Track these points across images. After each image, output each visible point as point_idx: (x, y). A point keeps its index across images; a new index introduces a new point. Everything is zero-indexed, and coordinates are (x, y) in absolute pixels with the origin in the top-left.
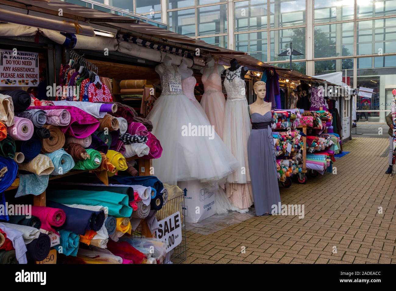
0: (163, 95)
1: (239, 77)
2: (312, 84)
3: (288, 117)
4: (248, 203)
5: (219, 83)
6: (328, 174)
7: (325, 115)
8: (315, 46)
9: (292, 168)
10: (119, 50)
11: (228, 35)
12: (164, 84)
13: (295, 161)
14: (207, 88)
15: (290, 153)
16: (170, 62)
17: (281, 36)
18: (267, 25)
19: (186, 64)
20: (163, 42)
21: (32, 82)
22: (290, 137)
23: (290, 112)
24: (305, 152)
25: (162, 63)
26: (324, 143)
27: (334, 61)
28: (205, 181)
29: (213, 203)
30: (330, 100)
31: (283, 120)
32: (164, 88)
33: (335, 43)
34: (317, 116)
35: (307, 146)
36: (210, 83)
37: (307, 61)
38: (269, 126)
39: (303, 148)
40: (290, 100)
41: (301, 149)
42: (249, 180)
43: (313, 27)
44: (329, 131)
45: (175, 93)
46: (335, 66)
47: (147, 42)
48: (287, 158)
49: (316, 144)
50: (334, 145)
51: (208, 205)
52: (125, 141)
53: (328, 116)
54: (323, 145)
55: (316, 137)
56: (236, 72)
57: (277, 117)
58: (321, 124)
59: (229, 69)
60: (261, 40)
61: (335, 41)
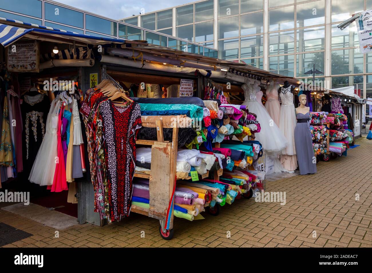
0: (246, 102)
1: (289, 91)
2: (332, 95)
3: (318, 117)
4: (294, 167)
5: (277, 95)
6: (344, 157)
7: (342, 117)
8: (332, 66)
9: (321, 149)
10: (226, 77)
11: (263, 58)
12: (246, 95)
13: (322, 145)
14: (269, 98)
15: (319, 139)
16: (250, 83)
17: (304, 58)
18: (293, 48)
19: (258, 84)
20: (248, 72)
21: (190, 94)
22: (319, 129)
23: (319, 114)
24: (328, 140)
25: (245, 83)
26: (341, 135)
27: (348, 77)
28: (270, 151)
29: (273, 165)
30: (345, 107)
31: (315, 118)
32: (246, 98)
33: (348, 63)
34: (337, 117)
35: (330, 136)
36: (271, 95)
37: (326, 77)
38: (308, 121)
39: (328, 137)
40: (317, 107)
41: (326, 138)
42: (295, 153)
43: (331, 51)
44: (345, 128)
45: (252, 101)
46: (348, 80)
47: (239, 72)
48: (317, 143)
49: (336, 135)
50: (348, 137)
51: (271, 167)
52: (247, 123)
53: (344, 117)
54: (341, 136)
55: (336, 131)
56: (288, 89)
57: (312, 116)
58: (339, 123)
59: (283, 87)
60: (287, 61)
61: (348, 61)
